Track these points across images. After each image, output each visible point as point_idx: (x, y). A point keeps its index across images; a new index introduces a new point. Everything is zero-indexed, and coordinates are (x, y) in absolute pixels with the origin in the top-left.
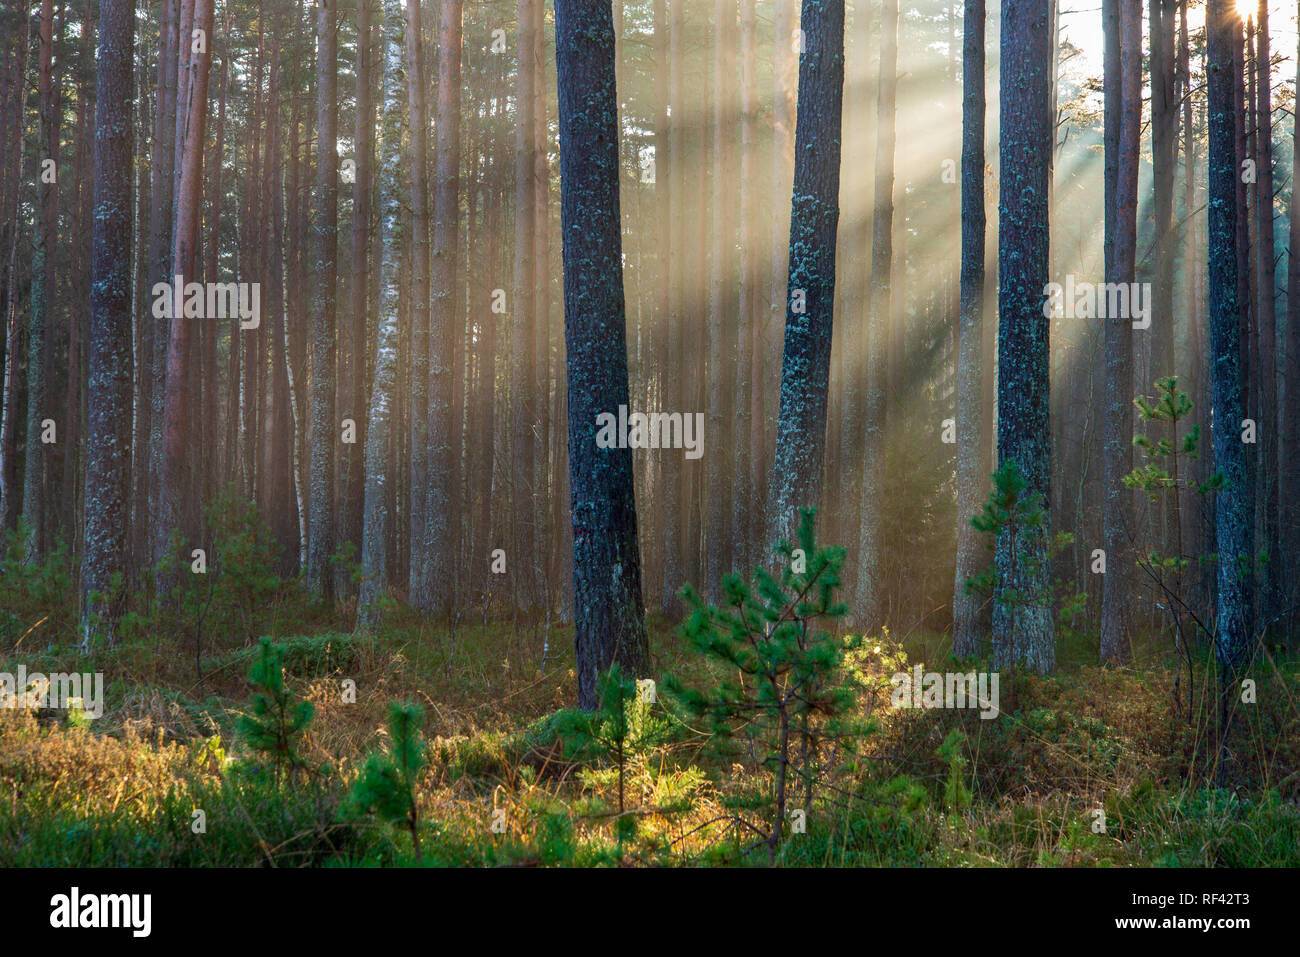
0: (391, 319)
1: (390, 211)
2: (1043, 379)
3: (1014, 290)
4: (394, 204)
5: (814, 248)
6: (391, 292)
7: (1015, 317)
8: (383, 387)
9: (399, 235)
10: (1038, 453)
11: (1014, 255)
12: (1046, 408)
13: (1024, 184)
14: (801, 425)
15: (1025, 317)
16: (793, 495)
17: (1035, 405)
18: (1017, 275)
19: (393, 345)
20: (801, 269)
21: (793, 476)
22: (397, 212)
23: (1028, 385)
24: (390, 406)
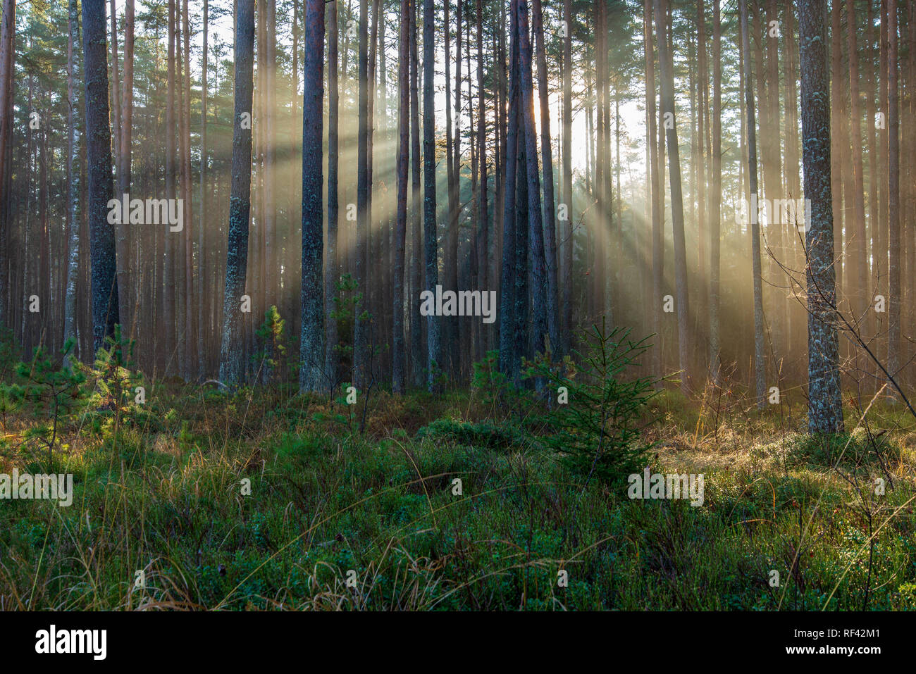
0: (76, 250)
1: (75, 203)
2: (320, 274)
3: (307, 238)
4: (77, 200)
5: (239, 220)
6: (75, 238)
7: (308, 248)
8: (72, 279)
9: (79, 214)
10: (317, 305)
11: (308, 223)
12: (321, 286)
13: (312, 194)
14: (234, 294)
15: (312, 249)
16: (231, 324)
17: (316, 285)
18: (309, 231)
19: (77, 261)
20: (234, 228)
21: (231, 316)
22: (78, 203)
23: (313, 277)
24: (76, 287)
